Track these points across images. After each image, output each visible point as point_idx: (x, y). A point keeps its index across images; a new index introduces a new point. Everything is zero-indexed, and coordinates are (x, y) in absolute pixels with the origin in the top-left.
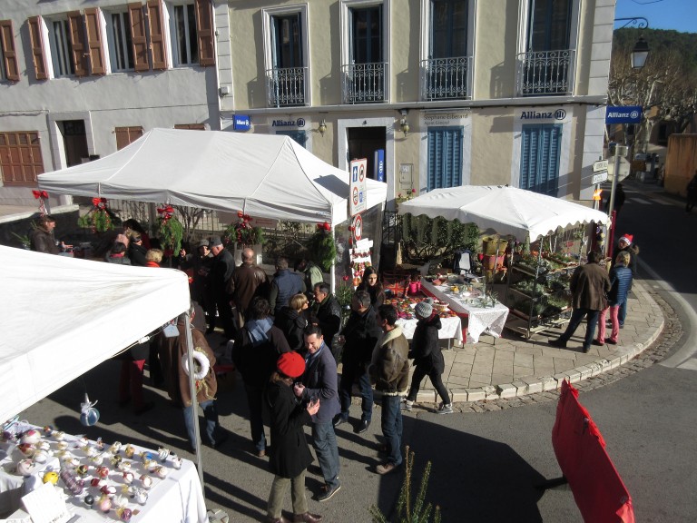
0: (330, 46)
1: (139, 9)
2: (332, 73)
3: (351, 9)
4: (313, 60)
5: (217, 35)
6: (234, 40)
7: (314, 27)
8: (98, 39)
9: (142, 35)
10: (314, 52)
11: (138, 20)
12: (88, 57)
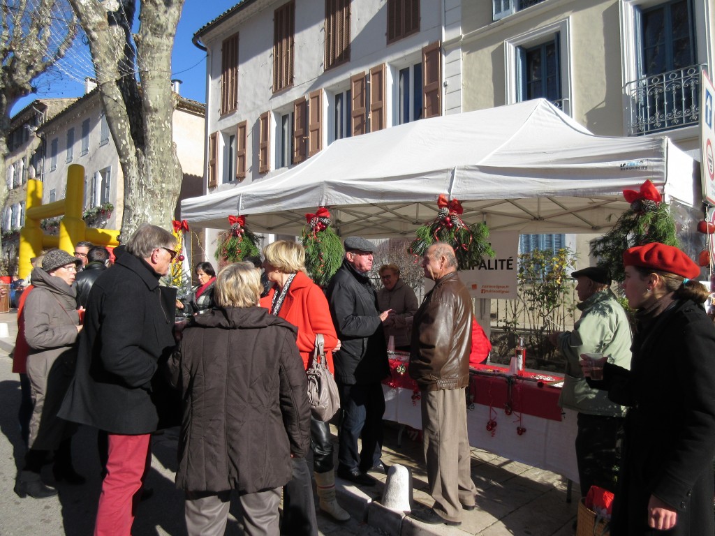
0: (603, 64)
1: (362, 80)
2: (607, 99)
3: (637, 7)
4: (578, 88)
5: (446, 86)
6: (467, 88)
7: (579, 43)
8: (318, 121)
9: (362, 105)
10: (579, 77)
11: (360, 92)
12: (306, 141)
